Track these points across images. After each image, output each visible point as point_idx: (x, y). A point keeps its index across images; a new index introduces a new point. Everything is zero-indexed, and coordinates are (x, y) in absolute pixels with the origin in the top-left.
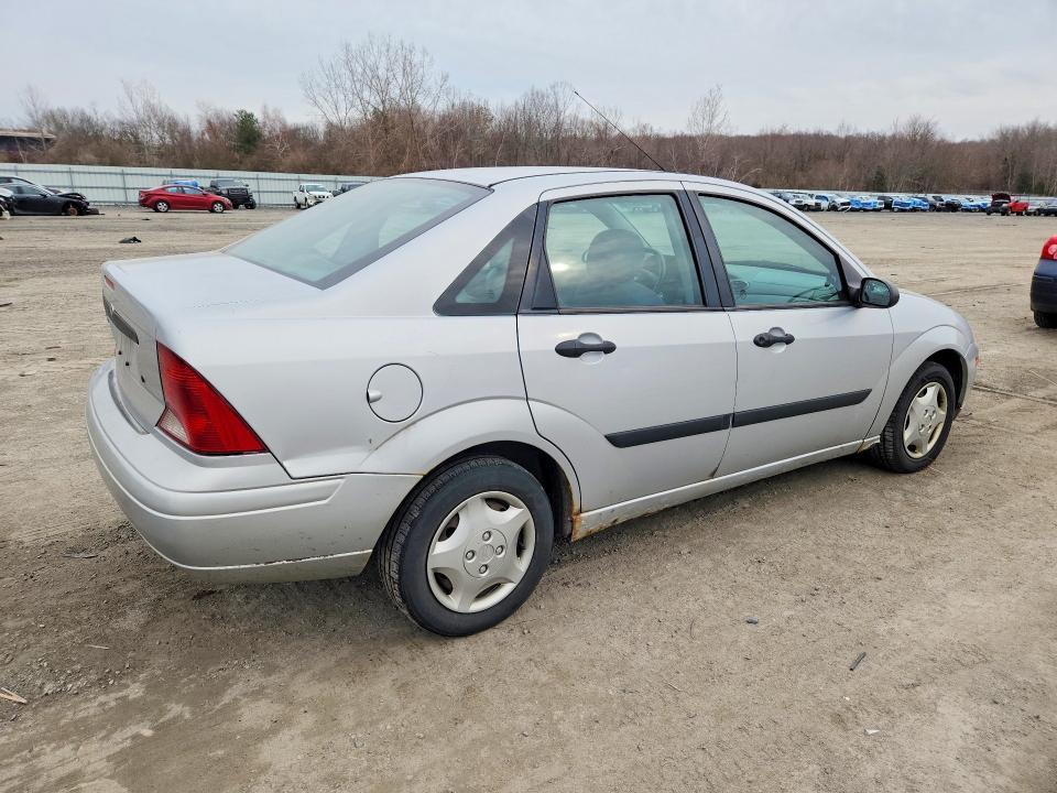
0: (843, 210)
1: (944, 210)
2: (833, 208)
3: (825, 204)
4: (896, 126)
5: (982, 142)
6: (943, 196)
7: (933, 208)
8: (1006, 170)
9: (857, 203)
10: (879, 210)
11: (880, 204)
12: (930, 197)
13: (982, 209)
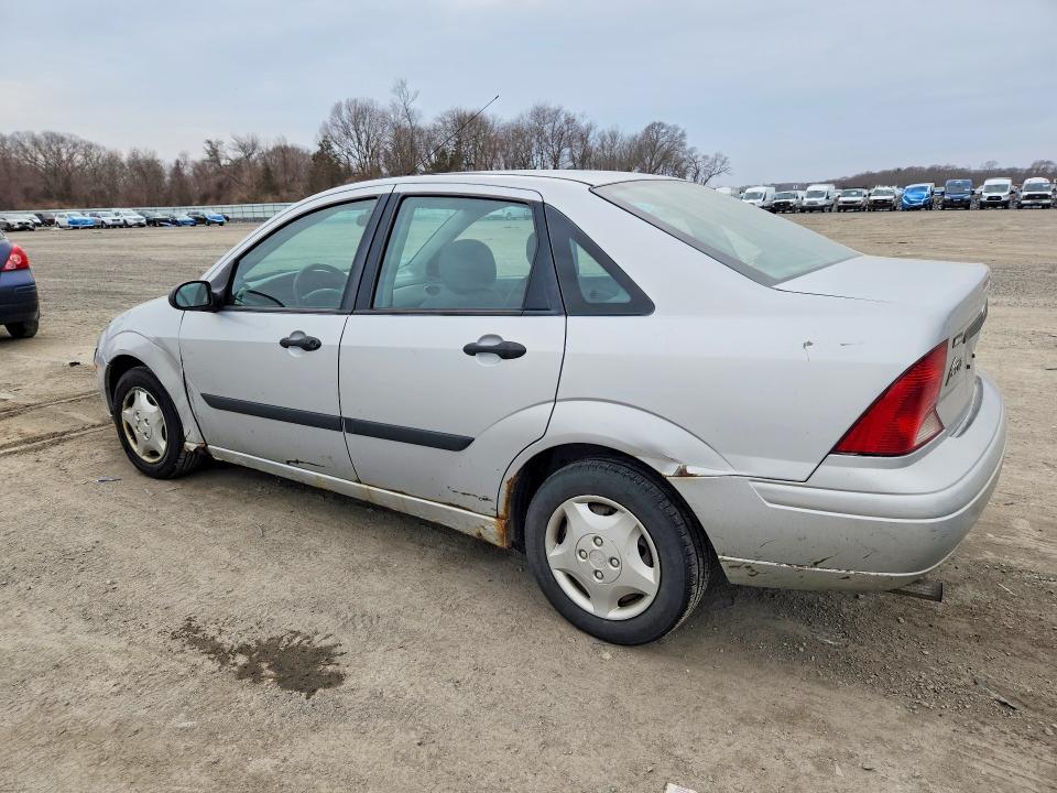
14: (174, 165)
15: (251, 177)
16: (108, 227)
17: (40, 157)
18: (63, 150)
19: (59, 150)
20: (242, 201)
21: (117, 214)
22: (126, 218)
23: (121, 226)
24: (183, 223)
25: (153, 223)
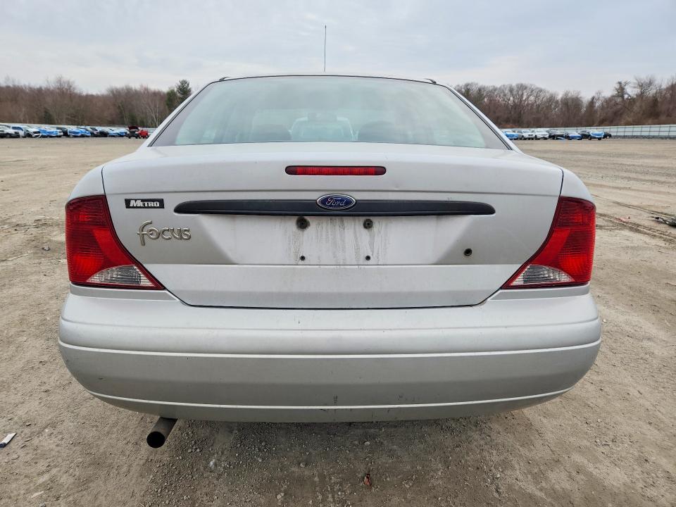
0: (37, 136)
1: (99, 137)
2: (28, 135)
3: (21, 133)
4: (48, 81)
5: (103, 95)
6: (97, 128)
7: (93, 135)
8: (121, 113)
9: (45, 131)
10: (60, 136)
11: (60, 132)
12: (88, 128)
13: (120, 135)
14: (590, 100)
15: (641, 107)
16: (525, 139)
17: (512, 98)
18: (525, 94)
19: (523, 94)
20: (628, 124)
21: (533, 132)
22: (537, 134)
23: (532, 139)
24: (573, 138)
25: (553, 137)
